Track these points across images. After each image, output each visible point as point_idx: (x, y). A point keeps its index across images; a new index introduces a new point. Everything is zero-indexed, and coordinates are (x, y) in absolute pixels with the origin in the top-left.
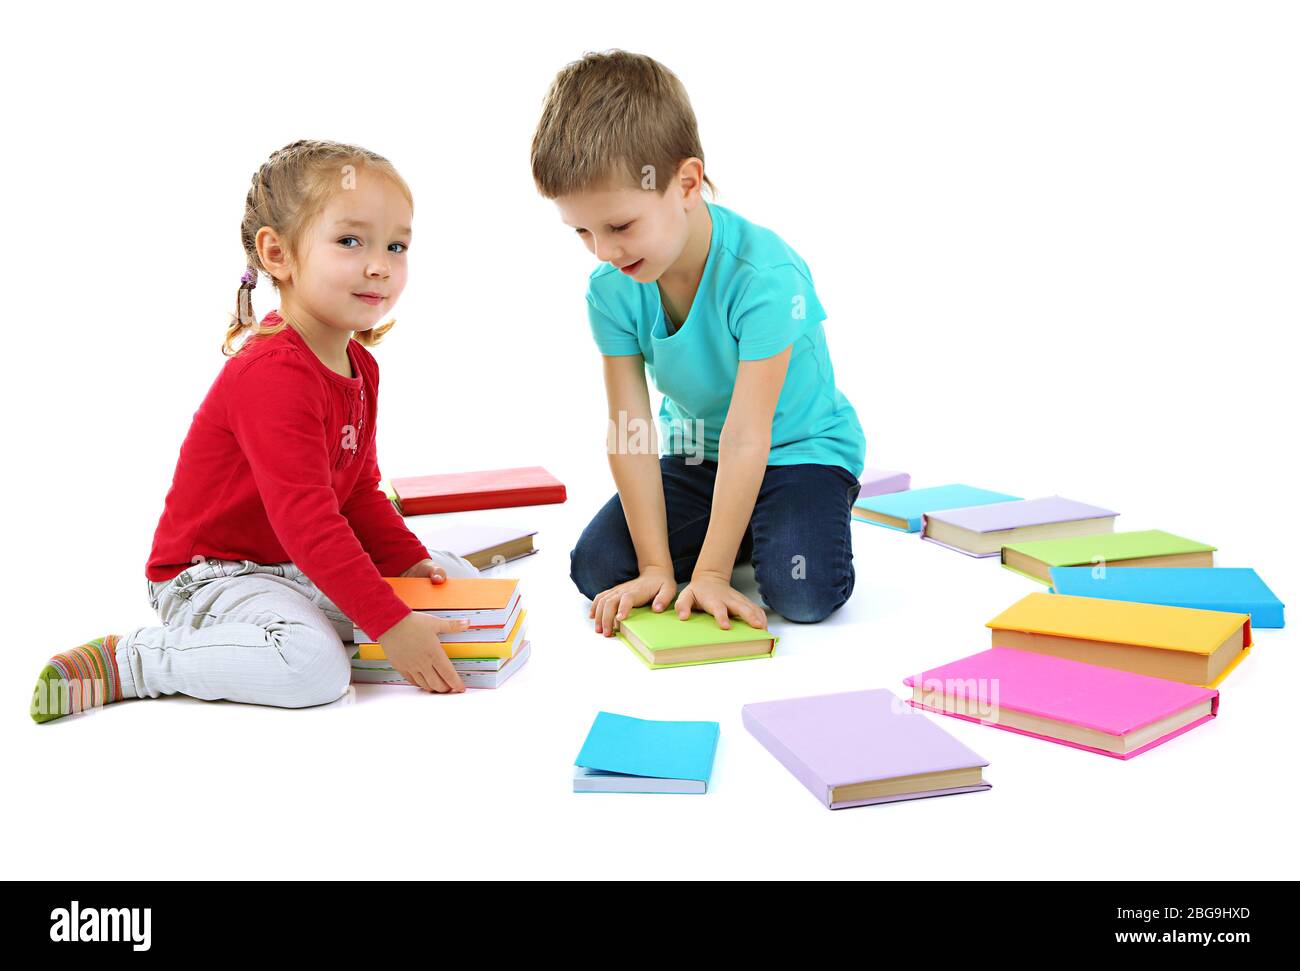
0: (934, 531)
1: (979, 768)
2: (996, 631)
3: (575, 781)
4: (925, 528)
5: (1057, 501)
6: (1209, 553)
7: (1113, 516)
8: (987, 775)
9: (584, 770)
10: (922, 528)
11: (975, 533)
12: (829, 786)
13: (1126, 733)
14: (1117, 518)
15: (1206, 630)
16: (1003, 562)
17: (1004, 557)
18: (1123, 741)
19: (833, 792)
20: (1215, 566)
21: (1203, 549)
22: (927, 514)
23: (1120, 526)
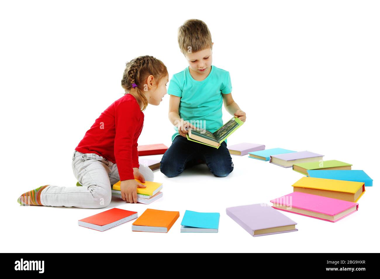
0: (273, 161)
1: (294, 225)
2: (295, 187)
3: (181, 229)
4: (271, 160)
5: (307, 152)
6: (350, 166)
7: (322, 156)
8: (296, 227)
9: (183, 226)
10: (270, 160)
11: (285, 161)
12: (253, 230)
13: (334, 215)
14: (324, 157)
15: (353, 187)
16: (293, 169)
17: (293, 167)
18: (333, 217)
19: (254, 232)
20: (352, 170)
21: (349, 165)
22: (271, 156)
23: (324, 159)
